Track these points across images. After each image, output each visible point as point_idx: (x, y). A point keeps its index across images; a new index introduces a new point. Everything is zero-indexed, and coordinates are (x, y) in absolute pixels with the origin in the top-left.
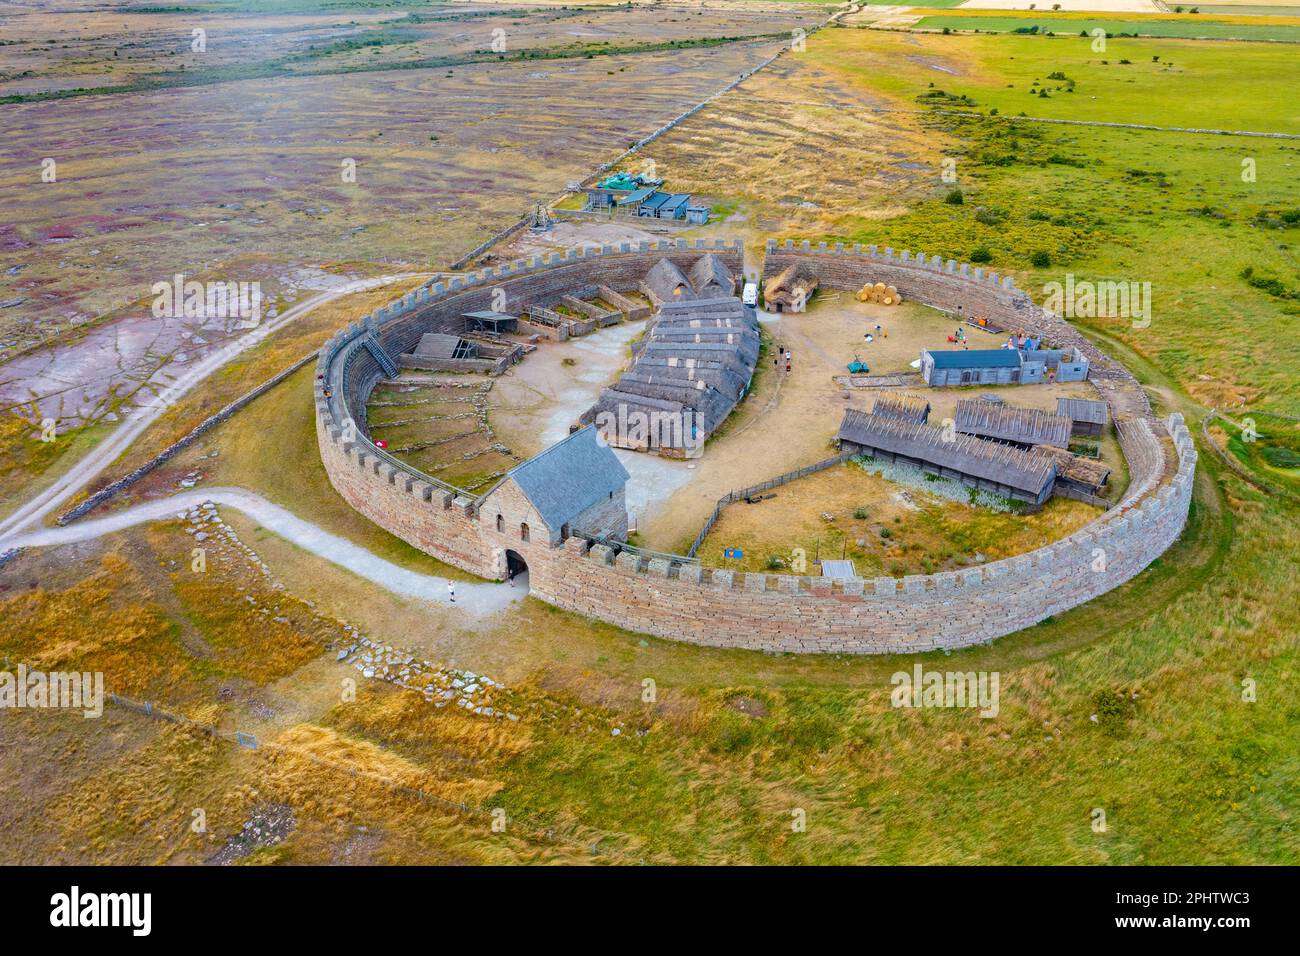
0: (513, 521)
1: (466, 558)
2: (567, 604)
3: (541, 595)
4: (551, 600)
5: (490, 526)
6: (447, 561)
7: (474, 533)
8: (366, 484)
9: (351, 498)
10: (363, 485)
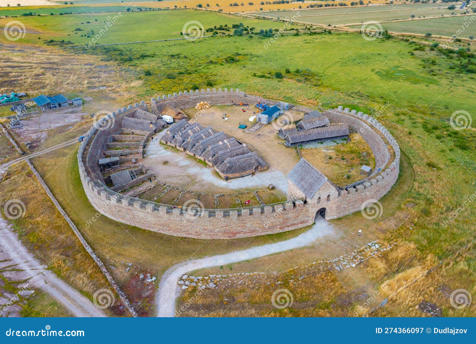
0: (324, 197)
1: (302, 222)
2: (341, 215)
3: (332, 218)
4: (335, 217)
5: (314, 204)
6: (293, 229)
7: (307, 211)
8: (242, 223)
9: (228, 235)
10: (239, 225)
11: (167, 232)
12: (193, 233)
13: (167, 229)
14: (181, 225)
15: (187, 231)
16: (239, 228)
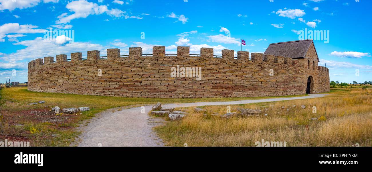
0: (311, 61)
8: (240, 71)
9: (220, 90)
10: (237, 73)
11: (116, 91)
12: (163, 87)
13: (117, 86)
14: (141, 73)
15: (153, 84)
16: (237, 79)
